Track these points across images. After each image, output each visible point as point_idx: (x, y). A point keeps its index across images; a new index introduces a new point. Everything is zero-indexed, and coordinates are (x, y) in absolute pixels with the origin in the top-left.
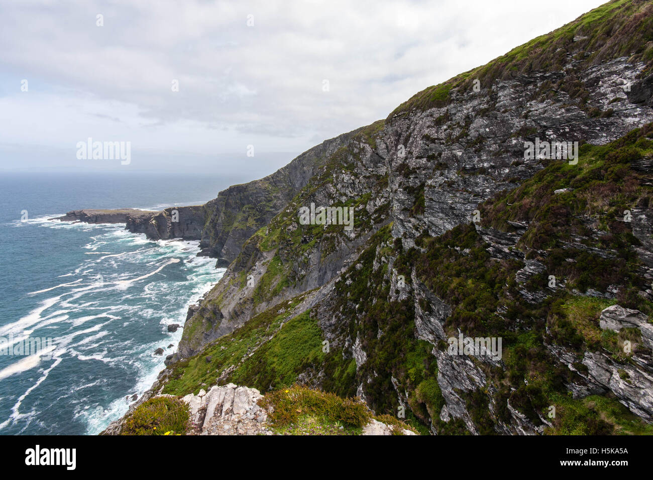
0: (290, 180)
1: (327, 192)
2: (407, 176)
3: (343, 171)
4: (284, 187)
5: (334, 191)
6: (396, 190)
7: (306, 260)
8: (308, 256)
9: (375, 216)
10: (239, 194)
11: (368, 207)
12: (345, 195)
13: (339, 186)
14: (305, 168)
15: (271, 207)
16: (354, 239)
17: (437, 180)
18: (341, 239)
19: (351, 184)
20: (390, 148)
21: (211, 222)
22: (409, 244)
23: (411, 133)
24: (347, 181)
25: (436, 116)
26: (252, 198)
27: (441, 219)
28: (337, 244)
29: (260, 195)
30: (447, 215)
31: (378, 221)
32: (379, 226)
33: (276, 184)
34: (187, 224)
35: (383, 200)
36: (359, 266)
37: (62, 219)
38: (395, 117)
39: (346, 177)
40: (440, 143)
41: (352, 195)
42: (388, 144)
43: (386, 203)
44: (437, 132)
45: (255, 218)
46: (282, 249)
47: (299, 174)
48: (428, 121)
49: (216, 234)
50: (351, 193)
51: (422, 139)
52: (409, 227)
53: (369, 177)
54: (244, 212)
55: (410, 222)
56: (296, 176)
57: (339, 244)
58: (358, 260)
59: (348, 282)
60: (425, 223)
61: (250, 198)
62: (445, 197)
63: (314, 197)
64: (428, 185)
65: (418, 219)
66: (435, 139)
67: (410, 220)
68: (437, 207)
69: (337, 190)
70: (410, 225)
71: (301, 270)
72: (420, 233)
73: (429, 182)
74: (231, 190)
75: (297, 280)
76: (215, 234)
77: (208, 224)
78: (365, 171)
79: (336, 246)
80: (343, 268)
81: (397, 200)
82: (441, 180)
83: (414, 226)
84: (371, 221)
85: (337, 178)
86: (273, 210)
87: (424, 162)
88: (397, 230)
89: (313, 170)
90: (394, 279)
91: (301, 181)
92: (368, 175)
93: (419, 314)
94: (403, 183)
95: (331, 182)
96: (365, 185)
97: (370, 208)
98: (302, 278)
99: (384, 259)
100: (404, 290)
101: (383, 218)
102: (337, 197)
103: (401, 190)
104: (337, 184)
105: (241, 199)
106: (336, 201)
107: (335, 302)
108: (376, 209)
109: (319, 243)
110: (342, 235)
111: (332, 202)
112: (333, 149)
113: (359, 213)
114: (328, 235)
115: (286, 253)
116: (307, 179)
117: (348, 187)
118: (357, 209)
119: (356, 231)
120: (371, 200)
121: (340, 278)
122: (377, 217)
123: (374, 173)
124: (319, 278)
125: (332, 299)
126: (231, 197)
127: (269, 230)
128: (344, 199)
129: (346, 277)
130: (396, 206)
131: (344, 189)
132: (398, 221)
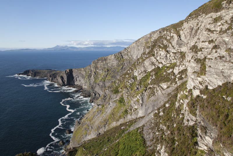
0: (131, 54)
1: (151, 62)
2: (196, 52)
3: (161, 50)
4: (127, 58)
5: (155, 61)
6: (190, 61)
7: (138, 100)
8: (139, 98)
9: (179, 76)
10: (103, 62)
12: (161, 63)
16: (166, 89)
17: (213, 55)
18: (158, 89)
19: (165, 57)
20: (186, 36)
22: (196, 93)
23: (199, 28)
24: (163, 55)
25: (214, 17)
26: (110, 65)
27: (216, 79)
29: (114, 63)
30: (219, 76)
31: (181, 78)
32: (181, 81)
34: (76, 78)
35: (184, 66)
36: (167, 105)
38: (190, 19)
39: (163, 53)
40: (217, 33)
41: (166, 63)
42: (185, 34)
43: (185, 68)
44: (214, 27)
45: (111, 75)
46: (125, 93)
47: (135, 50)
48: (210, 20)
49: (90, 84)
50: (165, 62)
51: (206, 31)
52: (197, 83)
53: (175, 53)
54: (105, 72)
55: (197, 80)
56: (134, 53)
57: (157, 91)
58: (167, 101)
59: (161, 114)
60: (206, 81)
61: (109, 64)
62: (218, 65)
63: (143, 64)
64: (208, 58)
65: (202, 78)
66: (213, 31)
68: (213, 71)
69: (157, 60)
71: (135, 105)
72: (203, 86)
73: (209, 56)
78: (173, 50)
81: (190, 67)
82: (216, 55)
83: (199, 82)
84: (177, 78)
85: (157, 53)
87: (206, 45)
88: (190, 85)
89: (144, 48)
90: (187, 113)
91: (136, 55)
92: (175, 52)
93: (200, 134)
94: (194, 57)
95: (153, 55)
96: (173, 58)
97: (176, 71)
98: (136, 110)
99: (181, 101)
100: (192, 120)
101: (184, 77)
102: (157, 65)
103: (193, 61)
104: (157, 57)
105: (104, 65)
106: (156, 67)
107: (153, 125)
108: (180, 72)
109: (146, 91)
110: (159, 86)
111: (154, 67)
112: (155, 36)
113: (169, 74)
114: (151, 86)
115: (127, 95)
116: (140, 54)
117: (163, 59)
118: (168, 72)
119: (168, 84)
120: (177, 66)
121: (156, 111)
122: (180, 76)
123: (179, 51)
124: (145, 111)
125: (151, 123)
126: (98, 64)
127: (118, 82)
128: (161, 66)
129: (160, 111)
130: (190, 70)
131: (161, 59)
132: (191, 79)
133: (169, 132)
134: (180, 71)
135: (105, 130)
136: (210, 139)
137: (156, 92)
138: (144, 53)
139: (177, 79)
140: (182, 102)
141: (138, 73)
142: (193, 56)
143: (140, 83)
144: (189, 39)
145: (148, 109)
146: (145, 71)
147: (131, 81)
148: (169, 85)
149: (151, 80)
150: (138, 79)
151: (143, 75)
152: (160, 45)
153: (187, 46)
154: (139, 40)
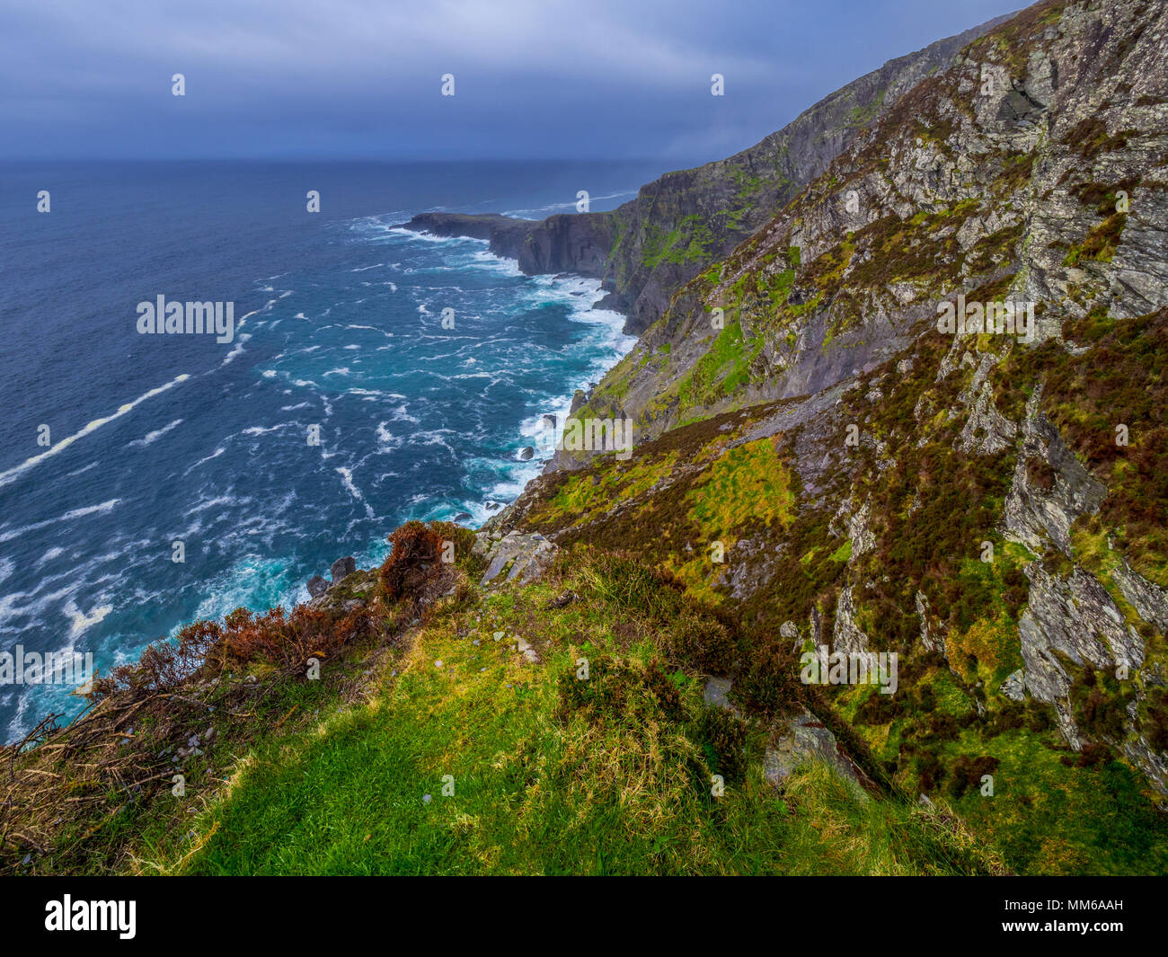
0: (788, 162)
2: (1089, 154)
3: (919, 141)
4: (771, 177)
5: (884, 190)
6: (1049, 193)
7: (792, 337)
8: (798, 330)
9: (975, 254)
10: (678, 191)
11: (962, 233)
12: (913, 202)
13: (900, 179)
14: (827, 134)
15: (738, 222)
16: (910, 303)
18: (877, 302)
19: (931, 173)
20: (1061, 76)
21: (621, 247)
22: (1043, 331)
23: (1142, 28)
24: (925, 165)
26: (703, 201)
27: (1160, 276)
28: (865, 311)
29: (718, 195)
32: (982, 278)
33: (755, 170)
34: (582, 248)
35: (1007, 217)
36: (904, 366)
37: (406, 226)
39: (924, 155)
41: (929, 201)
42: (1060, 63)
43: (1014, 224)
45: (704, 243)
46: (747, 310)
47: (809, 148)
49: (629, 270)
50: (927, 196)
52: (1057, 289)
53: (983, 157)
54: (684, 229)
55: (1063, 277)
56: (802, 154)
57: (872, 311)
58: (907, 351)
59: (874, 395)
60: (1106, 283)
61: (700, 201)
63: (834, 201)
64: (1146, 183)
65: (1090, 271)
67: (1064, 274)
69: (894, 188)
70: (1063, 286)
71: (778, 356)
72: (1084, 307)
73: (1155, 174)
74: (664, 183)
75: (766, 374)
76: (627, 269)
77: (615, 250)
78: (976, 141)
79: (863, 315)
80: (868, 364)
81: (1044, 220)
83: (1072, 287)
84: (964, 265)
85: (899, 157)
86: (740, 227)
90: (980, 404)
91: (811, 165)
92: (984, 150)
93: (1021, 488)
94: (1072, 175)
95: (883, 167)
96: (970, 176)
97: (969, 235)
98: (777, 373)
99: (968, 358)
100: (998, 432)
101: (997, 261)
102: (891, 206)
103: (1064, 192)
104: (897, 174)
105: (680, 201)
106: (886, 214)
107: (834, 429)
108: (983, 238)
109: (827, 306)
110: (883, 291)
111: (876, 215)
112: (905, 82)
113: (936, 246)
114: (852, 291)
115: (755, 320)
116: (827, 161)
117: (922, 182)
118: (932, 236)
119: (920, 286)
120: (976, 215)
121: (856, 385)
122: (980, 259)
123: (1001, 146)
124: (813, 377)
125: (831, 422)
126: (662, 197)
127: (727, 270)
128: (904, 210)
129: (872, 383)
130: (1036, 234)
131: (912, 185)
132: (1033, 273)
133: (893, 463)
134: (986, 235)
135: (667, 430)
136: (1060, 512)
137: (867, 315)
138: (845, 158)
139: (965, 269)
140: (971, 360)
141: (806, 241)
142: (1071, 171)
143: (808, 277)
144: (1071, 92)
145: (824, 373)
146: (836, 232)
147: (776, 266)
148: (925, 290)
149: (853, 267)
150: (804, 259)
151: (823, 246)
152: (921, 120)
153: (1052, 124)
154: (830, 98)
